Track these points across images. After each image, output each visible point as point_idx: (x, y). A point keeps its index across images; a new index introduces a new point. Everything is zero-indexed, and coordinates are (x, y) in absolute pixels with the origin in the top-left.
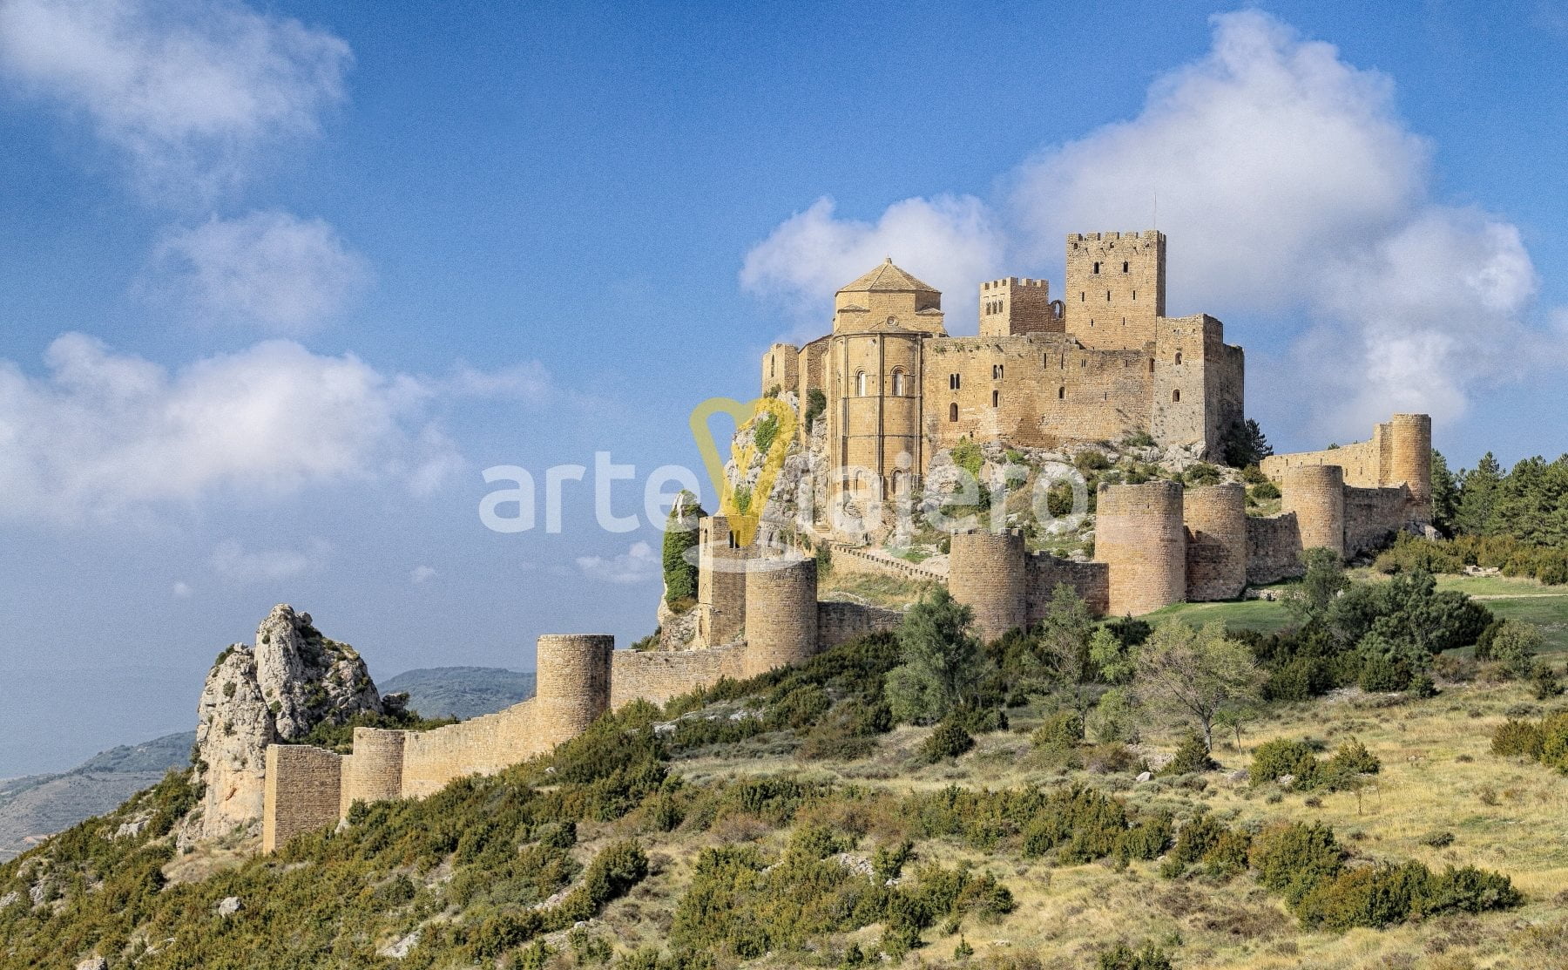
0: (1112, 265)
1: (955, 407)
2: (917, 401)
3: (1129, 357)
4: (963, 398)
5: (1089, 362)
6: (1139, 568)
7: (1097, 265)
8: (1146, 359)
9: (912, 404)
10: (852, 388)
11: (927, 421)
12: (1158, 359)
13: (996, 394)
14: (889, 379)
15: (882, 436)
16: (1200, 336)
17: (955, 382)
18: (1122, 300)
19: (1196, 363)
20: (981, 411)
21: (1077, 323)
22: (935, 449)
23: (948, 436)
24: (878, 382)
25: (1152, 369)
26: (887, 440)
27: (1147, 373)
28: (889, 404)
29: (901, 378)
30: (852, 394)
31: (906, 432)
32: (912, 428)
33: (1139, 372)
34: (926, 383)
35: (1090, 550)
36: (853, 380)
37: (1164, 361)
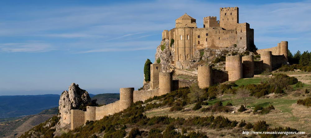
0: (228, 13)
1: (199, 42)
2: (192, 40)
3: (232, 31)
4: (200, 40)
5: (224, 32)
6: (234, 72)
7: (226, 14)
8: (235, 31)
9: (191, 42)
10: (179, 38)
11: (194, 44)
12: (237, 32)
13: (207, 39)
14: (186, 36)
15: (185, 47)
16: (245, 27)
17: (199, 37)
18: (230, 20)
19: (245, 32)
20: (204, 42)
21: (222, 25)
22: (195, 50)
23: (198, 47)
24: (184, 37)
25: (236, 33)
26: (186, 48)
28: (186, 41)
29: (188, 36)
30: (179, 40)
32: (191, 46)
33: (234, 34)
34: (193, 37)
35: (225, 68)
36: (179, 37)
37: (239, 31)
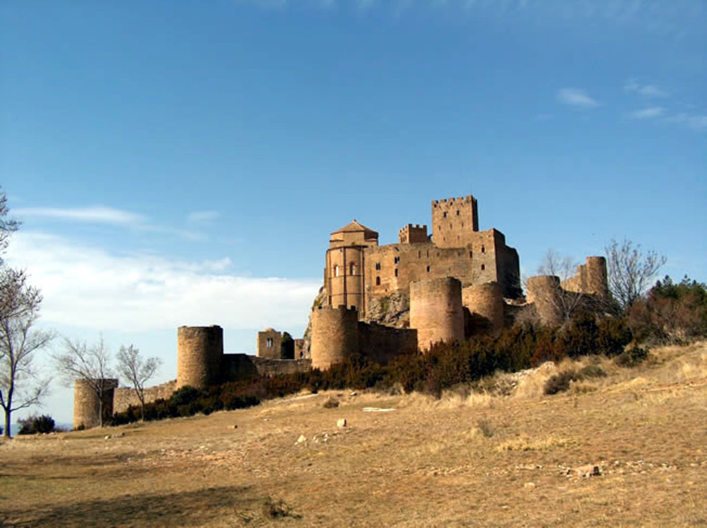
0: (452, 212)
1: (378, 279)
2: (362, 278)
3: (460, 251)
4: (382, 274)
5: (441, 254)
7: (445, 213)
8: (468, 251)
9: (359, 280)
10: (333, 273)
11: (367, 286)
12: (474, 251)
13: (396, 271)
14: (348, 268)
15: (345, 294)
16: (492, 238)
17: (378, 267)
18: (457, 228)
19: (491, 251)
20: (390, 279)
21: (438, 240)
22: (370, 299)
23: (376, 292)
24: (343, 268)
25: (471, 256)
26: (348, 295)
27: (469, 258)
28: (348, 279)
29: (354, 267)
30: (333, 276)
31: (357, 292)
32: (359, 290)
33: (466, 257)
34: (366, 269)
36: (333, 270)
37: (477, 251)
